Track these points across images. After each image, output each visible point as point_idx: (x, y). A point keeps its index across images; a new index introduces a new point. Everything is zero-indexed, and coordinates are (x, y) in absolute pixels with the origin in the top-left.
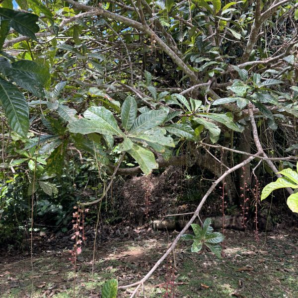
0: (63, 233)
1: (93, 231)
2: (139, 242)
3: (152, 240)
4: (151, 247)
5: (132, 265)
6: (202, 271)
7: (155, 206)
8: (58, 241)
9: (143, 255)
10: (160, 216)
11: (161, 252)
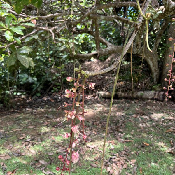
0: (38, 96)
1: (58, 97)
2: (90, 106)
3: (99, 105)
4: (99, 110)
5: (88, 123)
6: (141, 131)
7: (101, 82)
8: (34, 102)
9: (94, 115)
10: (104, 89)
11: (107, 114)
